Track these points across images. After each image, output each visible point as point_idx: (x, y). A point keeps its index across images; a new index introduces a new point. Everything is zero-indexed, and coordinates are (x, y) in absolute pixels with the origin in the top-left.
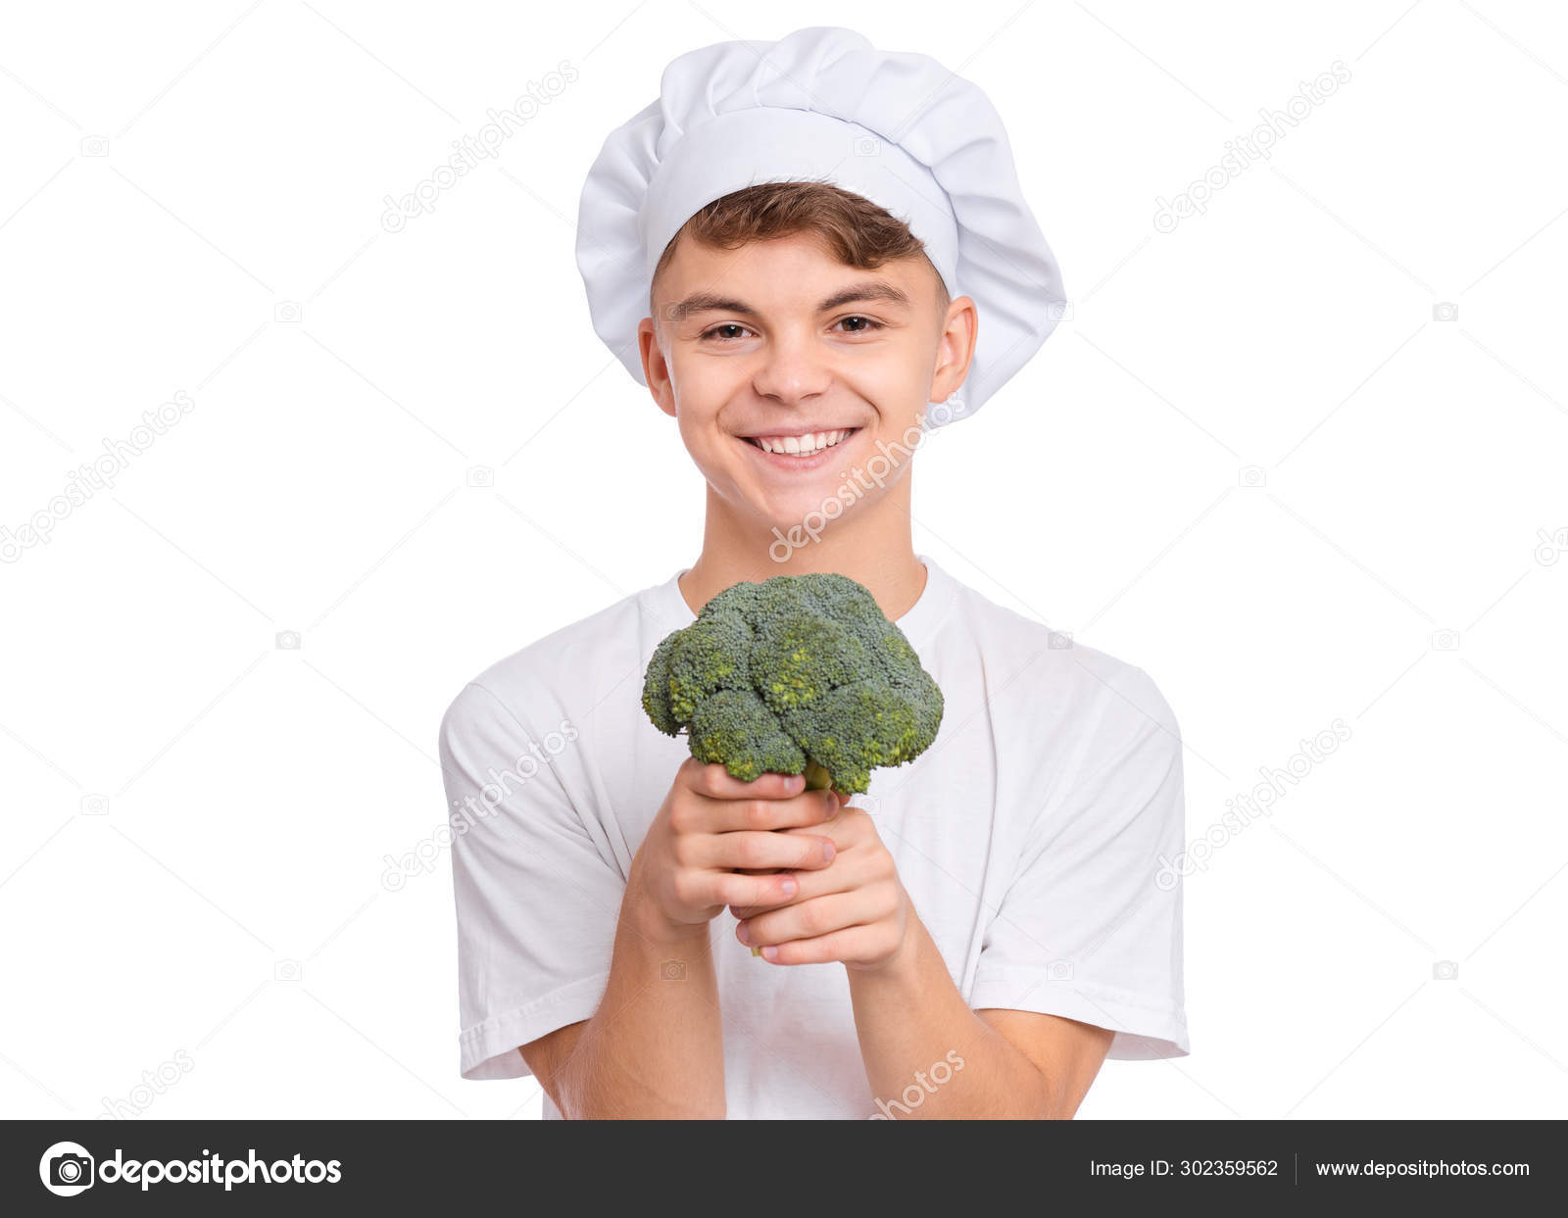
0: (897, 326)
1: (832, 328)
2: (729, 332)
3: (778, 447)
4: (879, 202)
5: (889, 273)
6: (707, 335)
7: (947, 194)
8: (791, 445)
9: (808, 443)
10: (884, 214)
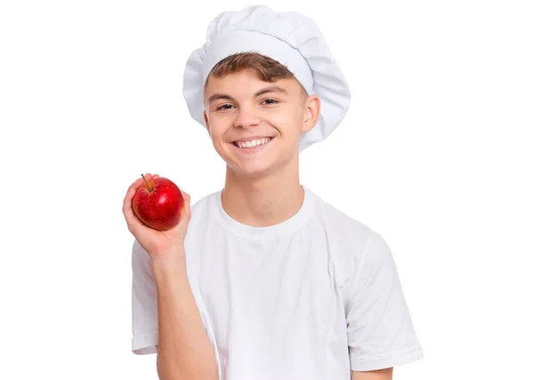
0: (284, 102)
1: (261, 103)
2: (227, 107)
3: (244, 145)
4: (276, 59)
5: (280, 83)
6: (219, 109)
7: (305, 59)
8: (248, 144)
9: (254, 143)
10: (278, 63)
